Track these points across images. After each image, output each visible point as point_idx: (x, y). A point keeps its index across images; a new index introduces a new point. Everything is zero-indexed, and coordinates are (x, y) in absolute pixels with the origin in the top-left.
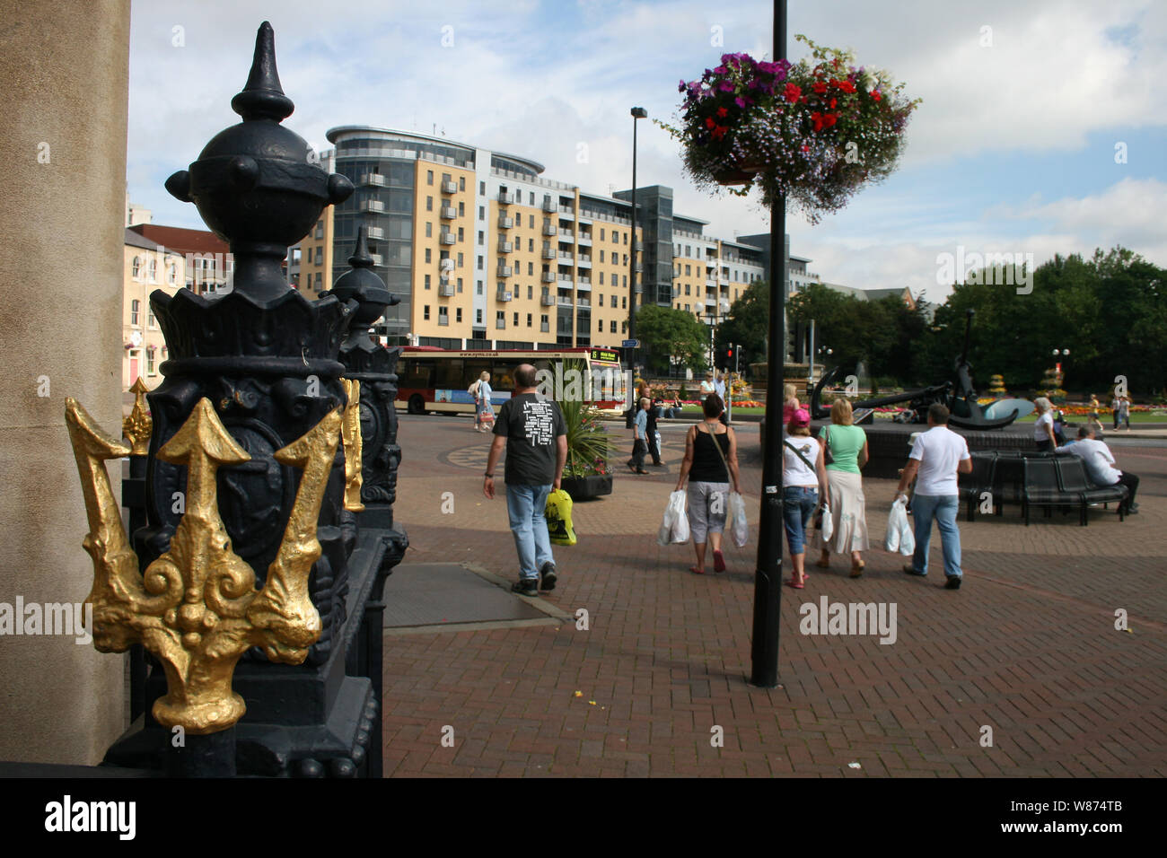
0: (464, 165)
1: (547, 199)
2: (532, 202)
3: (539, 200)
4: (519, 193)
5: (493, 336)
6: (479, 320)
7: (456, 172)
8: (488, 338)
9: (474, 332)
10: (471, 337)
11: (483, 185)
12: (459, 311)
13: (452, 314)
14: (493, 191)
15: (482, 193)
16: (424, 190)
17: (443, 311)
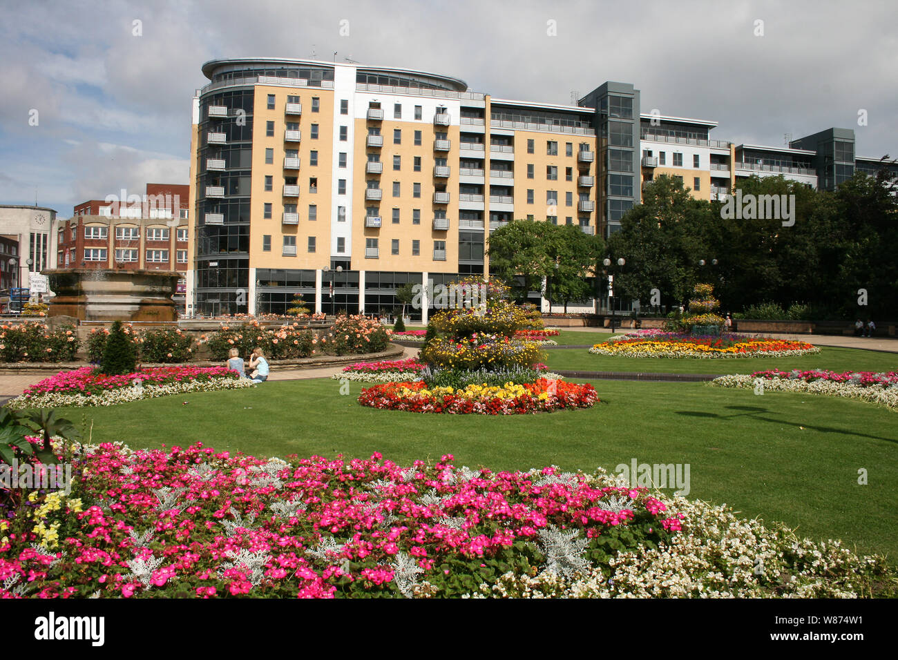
0: (317, 83)
1: (441, 111)
2: (418, 116)
3: (428, 117)
4: (398, 107)
5: (361, 266)
6: (341, 249)
7: (306, 93)
8: (353, 269)
9: (332, 263)
10: (329, 268)
11: (344, 104)
12: (312, 241)
13: (302, 243)
14: (359, 110)
15: (344, 110)
16: (263, 116)
17: (290, 241)
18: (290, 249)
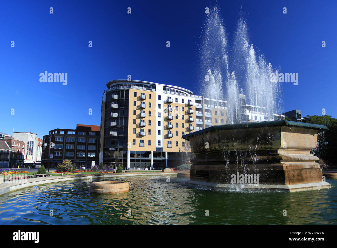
0: (151, 90)
1: (189, 101)
2: (183, 102)
3: (186, 102)
4: (177, 99)
5: (166, 150)
6: (159, 144)
7: (147, 92)
8: (163, 151)
9: (156, 149)
10: (155, 151)
11: (160, 97)
12: (150, 141)
13: (146, 143)
14: (164, 99)
15: (160, 99)
16: (132, 99)
17: (142, 141)
18: (142, 144)
